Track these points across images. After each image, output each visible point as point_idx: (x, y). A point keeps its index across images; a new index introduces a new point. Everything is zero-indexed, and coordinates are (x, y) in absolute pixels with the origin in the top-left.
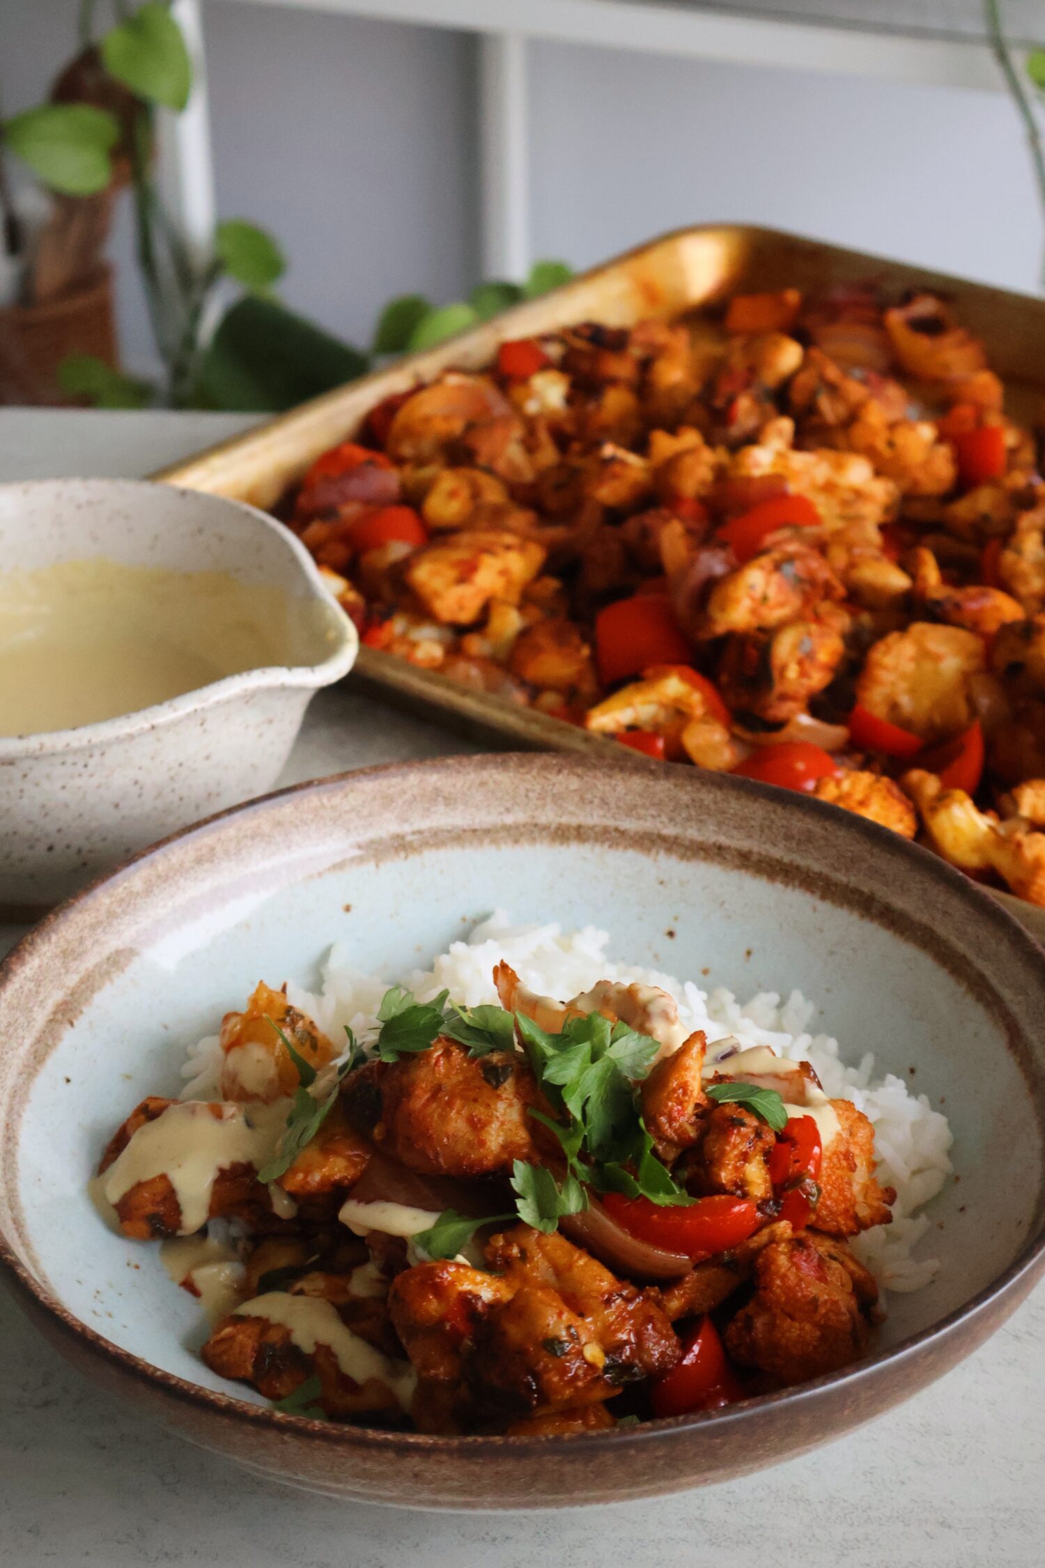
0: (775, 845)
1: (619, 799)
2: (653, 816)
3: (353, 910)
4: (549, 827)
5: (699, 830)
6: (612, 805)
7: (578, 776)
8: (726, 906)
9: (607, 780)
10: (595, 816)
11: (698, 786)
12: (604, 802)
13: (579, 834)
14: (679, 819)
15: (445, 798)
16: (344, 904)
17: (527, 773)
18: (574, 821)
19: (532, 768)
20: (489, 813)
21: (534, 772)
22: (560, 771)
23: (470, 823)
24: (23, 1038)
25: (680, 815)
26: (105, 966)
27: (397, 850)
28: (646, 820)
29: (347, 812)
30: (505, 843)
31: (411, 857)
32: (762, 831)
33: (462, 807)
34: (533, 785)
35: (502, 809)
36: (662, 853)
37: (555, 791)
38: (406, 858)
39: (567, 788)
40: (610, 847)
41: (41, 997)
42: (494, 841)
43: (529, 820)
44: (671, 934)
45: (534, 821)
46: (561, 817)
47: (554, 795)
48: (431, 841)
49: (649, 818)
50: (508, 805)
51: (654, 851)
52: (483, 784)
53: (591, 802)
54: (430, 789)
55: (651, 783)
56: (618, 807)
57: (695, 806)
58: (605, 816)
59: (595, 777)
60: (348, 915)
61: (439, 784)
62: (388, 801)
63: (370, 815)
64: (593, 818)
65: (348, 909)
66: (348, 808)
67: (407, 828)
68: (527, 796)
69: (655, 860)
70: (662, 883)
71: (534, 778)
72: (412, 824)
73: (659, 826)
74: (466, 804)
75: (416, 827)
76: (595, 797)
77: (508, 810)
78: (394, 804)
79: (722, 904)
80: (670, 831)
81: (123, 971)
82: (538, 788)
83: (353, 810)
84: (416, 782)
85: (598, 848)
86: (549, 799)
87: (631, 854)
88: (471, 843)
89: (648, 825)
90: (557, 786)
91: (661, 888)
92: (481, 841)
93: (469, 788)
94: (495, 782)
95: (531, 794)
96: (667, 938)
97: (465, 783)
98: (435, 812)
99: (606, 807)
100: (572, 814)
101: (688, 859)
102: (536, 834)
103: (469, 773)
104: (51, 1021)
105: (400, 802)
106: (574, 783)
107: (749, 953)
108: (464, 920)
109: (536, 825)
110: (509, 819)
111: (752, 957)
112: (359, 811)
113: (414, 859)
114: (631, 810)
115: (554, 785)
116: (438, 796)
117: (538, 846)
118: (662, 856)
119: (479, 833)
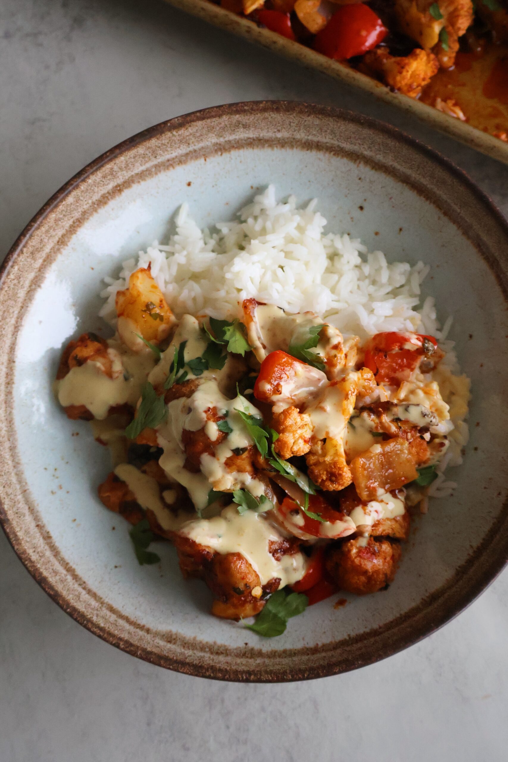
0: (424, 177)
1: (341, 132)
2: (359, 144)
3: (192, 184)
4: (301, 141)
5: (384, 157)
6: (338, 134)
7: (319, 118)
8: (393, 200)
9: (335, 123)
10: (327, 137)
11: (387, 137)
12: (333, 132)
13: (318, 146)
14: (373, 149)
15: (243, 125)
16: (187, 182)
17: (290, 115)
18: (315, 139)
19: (294, 113)
20: (268, 132)
21: (294, 115)
22: (308, 116)
23: (258, 136)
24: (13, 312)
25: (374, 146)
26: (57, 247)
27: (216, 151)
28: (355, 145)
29: (187, 136)
30: (277, 147)
31: (224, 154)
32: (419, 168)
33: (253, 129)
34: (293, 120)
35: (276, 130)
36: (362, 163)
37: (305, 124)
38: (221, 155)
39: (313, 123)
40: (334, 154)
41: (21, 283)
42: (271, 146)
43: (291, 136)
44: (361, 208)
45: (293, 137)
46: (308, 136)
47: (304, 125)
48: (235, 146)
49: (357, 144)
50: (279, 128)
51: (358, 161)
52: (265, 118)
53: (326, 131)
54: (235, 121)
55: (361, 129)
56: (341, 136)
57: (383, 145)
58: (332, 139)
59: (329, 120)
60: (189, 188)
61: (240, 119)
62: (211, 129)
63: (201, 135)
64: (326, 139)
65: (189, 184)
66: (188, 134)
67: (222, 140)
68: (290, 125)
69: (358, 166)
70: (360, 179)
71: (294, 117)
72: (224, 138)
73: (362, 150)
74: (255, 127)
75: (227, 139)
76: (328, 129)
77: (279, 131)
78: (215, 129)
79: (391, 198)
80: (367, 153)
81: (67, 245)
82: (296, 122)
83: (191, 134)
84: (227, 119)
85: (327, 155)
86: (302, 127)
87: (345, 160)
88: (258, 147)
89: (356, 148)
90: (307, 122)
91: (359, 181)
92: (263, 147)
93: (257, 120)
94: (272, 117)
95: (292, 124)
96: (359, 210)
97: (255, 118)
98: (238, 131)
99: (333, 135)
100: (314, 135)
101: (376, 170)
102: (294, 144)
103: (257, 114)
104: (29, 292)
105: (218, 128)
106: (317, 122)
107: (401, 230)
108: (252, 187)
109: (294, 139)
110: (279, 135)
111: (402, 232)
112: (194, 134)
113: (226, 155)
114: (348, 139)
115: (306, 121)
116: (239, 124)
117: (295, 149)
118: (362, 165)
119: (262, 141)
